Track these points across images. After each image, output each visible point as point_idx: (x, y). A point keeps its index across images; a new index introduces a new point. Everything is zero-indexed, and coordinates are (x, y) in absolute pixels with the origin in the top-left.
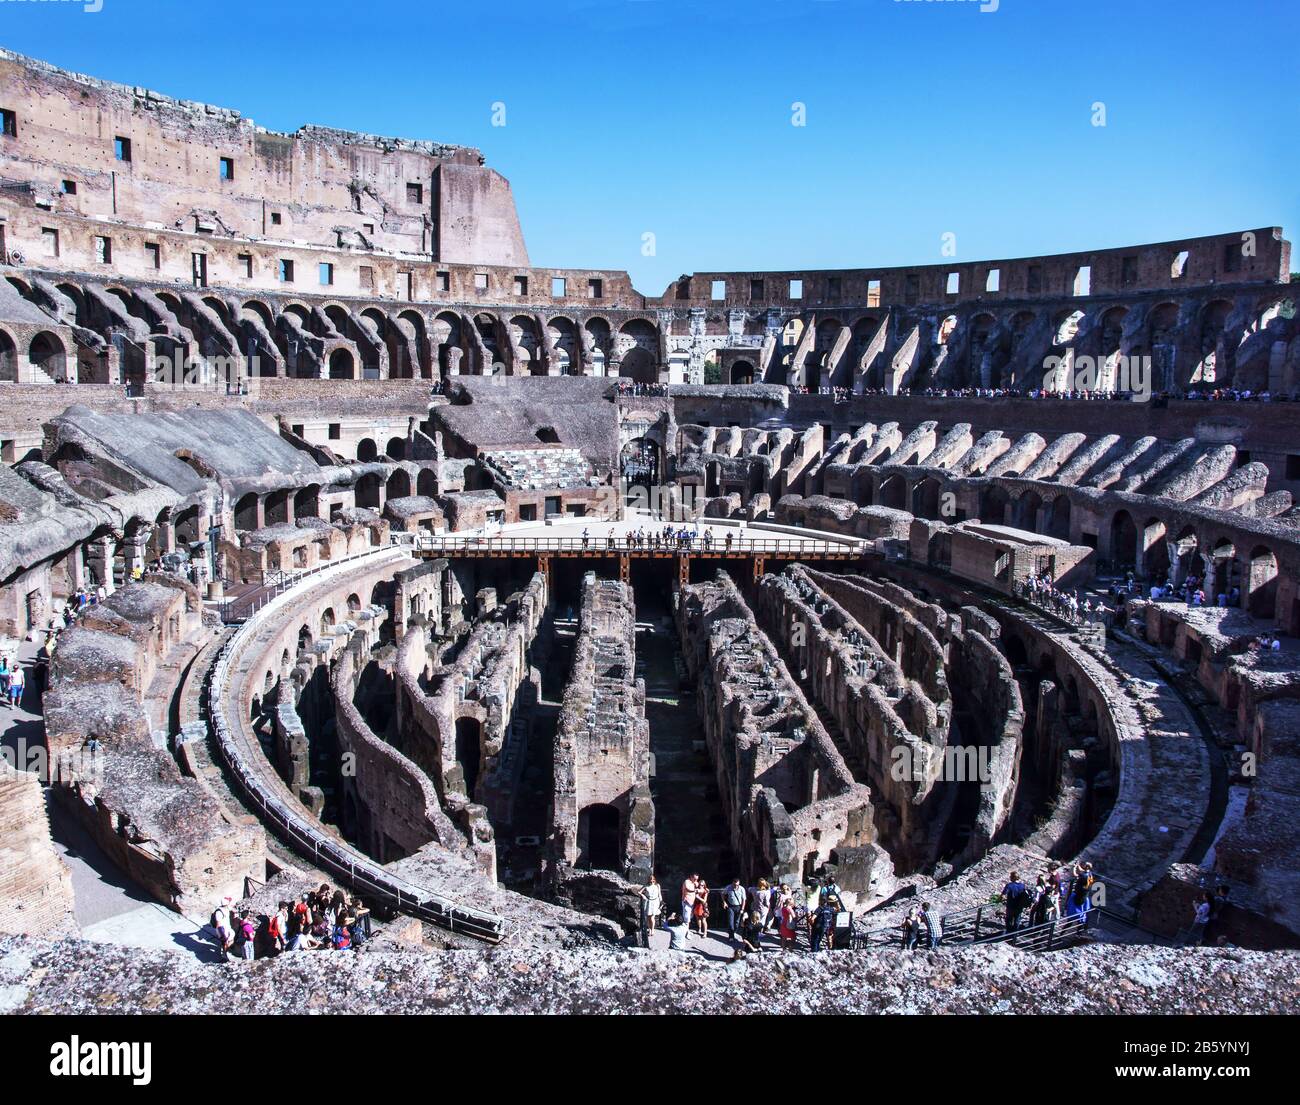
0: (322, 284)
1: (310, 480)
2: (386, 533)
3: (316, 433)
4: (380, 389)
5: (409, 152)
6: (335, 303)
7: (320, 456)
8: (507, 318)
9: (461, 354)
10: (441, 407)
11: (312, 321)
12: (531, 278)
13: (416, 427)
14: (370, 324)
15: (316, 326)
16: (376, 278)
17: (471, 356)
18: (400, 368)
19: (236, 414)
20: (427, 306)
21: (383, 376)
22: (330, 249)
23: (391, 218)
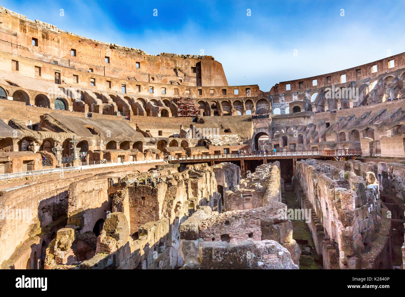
0: (163, 94)
5: (192, 58)
6: (166, 99)
8: (220, 102)
9: (204, 111)
12: (227, 89)
16: (179, 92)
17: (207, 111)
20: (195, 99)
23: (187, 78)
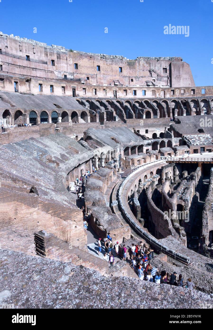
0: (143, 95)
1: (141, 144)
2: (160, 157)
3: (142, 132)
4: (158, 121)
5: (163, 60)
6: (146, 100)
7: (143, 138)
8: (190, 100)
9: (178, 110)
10: (173, 124)
11: (141, 104)
12: (196, 89)
13: (167, 130)
14: (155, 104)
15: (142, 106)
16: (156, 93)
17: (180, 111)
18: (162, 115)
19: (124, 128)
20: (169, 99)
21: (158, 117)
22: (145, 87)
23: (159, 77)
